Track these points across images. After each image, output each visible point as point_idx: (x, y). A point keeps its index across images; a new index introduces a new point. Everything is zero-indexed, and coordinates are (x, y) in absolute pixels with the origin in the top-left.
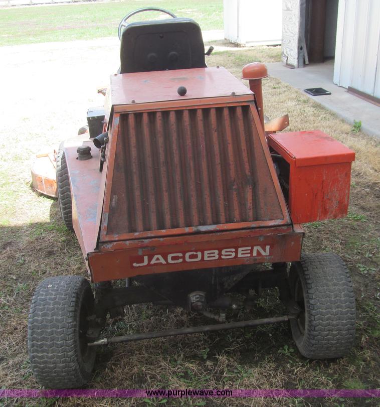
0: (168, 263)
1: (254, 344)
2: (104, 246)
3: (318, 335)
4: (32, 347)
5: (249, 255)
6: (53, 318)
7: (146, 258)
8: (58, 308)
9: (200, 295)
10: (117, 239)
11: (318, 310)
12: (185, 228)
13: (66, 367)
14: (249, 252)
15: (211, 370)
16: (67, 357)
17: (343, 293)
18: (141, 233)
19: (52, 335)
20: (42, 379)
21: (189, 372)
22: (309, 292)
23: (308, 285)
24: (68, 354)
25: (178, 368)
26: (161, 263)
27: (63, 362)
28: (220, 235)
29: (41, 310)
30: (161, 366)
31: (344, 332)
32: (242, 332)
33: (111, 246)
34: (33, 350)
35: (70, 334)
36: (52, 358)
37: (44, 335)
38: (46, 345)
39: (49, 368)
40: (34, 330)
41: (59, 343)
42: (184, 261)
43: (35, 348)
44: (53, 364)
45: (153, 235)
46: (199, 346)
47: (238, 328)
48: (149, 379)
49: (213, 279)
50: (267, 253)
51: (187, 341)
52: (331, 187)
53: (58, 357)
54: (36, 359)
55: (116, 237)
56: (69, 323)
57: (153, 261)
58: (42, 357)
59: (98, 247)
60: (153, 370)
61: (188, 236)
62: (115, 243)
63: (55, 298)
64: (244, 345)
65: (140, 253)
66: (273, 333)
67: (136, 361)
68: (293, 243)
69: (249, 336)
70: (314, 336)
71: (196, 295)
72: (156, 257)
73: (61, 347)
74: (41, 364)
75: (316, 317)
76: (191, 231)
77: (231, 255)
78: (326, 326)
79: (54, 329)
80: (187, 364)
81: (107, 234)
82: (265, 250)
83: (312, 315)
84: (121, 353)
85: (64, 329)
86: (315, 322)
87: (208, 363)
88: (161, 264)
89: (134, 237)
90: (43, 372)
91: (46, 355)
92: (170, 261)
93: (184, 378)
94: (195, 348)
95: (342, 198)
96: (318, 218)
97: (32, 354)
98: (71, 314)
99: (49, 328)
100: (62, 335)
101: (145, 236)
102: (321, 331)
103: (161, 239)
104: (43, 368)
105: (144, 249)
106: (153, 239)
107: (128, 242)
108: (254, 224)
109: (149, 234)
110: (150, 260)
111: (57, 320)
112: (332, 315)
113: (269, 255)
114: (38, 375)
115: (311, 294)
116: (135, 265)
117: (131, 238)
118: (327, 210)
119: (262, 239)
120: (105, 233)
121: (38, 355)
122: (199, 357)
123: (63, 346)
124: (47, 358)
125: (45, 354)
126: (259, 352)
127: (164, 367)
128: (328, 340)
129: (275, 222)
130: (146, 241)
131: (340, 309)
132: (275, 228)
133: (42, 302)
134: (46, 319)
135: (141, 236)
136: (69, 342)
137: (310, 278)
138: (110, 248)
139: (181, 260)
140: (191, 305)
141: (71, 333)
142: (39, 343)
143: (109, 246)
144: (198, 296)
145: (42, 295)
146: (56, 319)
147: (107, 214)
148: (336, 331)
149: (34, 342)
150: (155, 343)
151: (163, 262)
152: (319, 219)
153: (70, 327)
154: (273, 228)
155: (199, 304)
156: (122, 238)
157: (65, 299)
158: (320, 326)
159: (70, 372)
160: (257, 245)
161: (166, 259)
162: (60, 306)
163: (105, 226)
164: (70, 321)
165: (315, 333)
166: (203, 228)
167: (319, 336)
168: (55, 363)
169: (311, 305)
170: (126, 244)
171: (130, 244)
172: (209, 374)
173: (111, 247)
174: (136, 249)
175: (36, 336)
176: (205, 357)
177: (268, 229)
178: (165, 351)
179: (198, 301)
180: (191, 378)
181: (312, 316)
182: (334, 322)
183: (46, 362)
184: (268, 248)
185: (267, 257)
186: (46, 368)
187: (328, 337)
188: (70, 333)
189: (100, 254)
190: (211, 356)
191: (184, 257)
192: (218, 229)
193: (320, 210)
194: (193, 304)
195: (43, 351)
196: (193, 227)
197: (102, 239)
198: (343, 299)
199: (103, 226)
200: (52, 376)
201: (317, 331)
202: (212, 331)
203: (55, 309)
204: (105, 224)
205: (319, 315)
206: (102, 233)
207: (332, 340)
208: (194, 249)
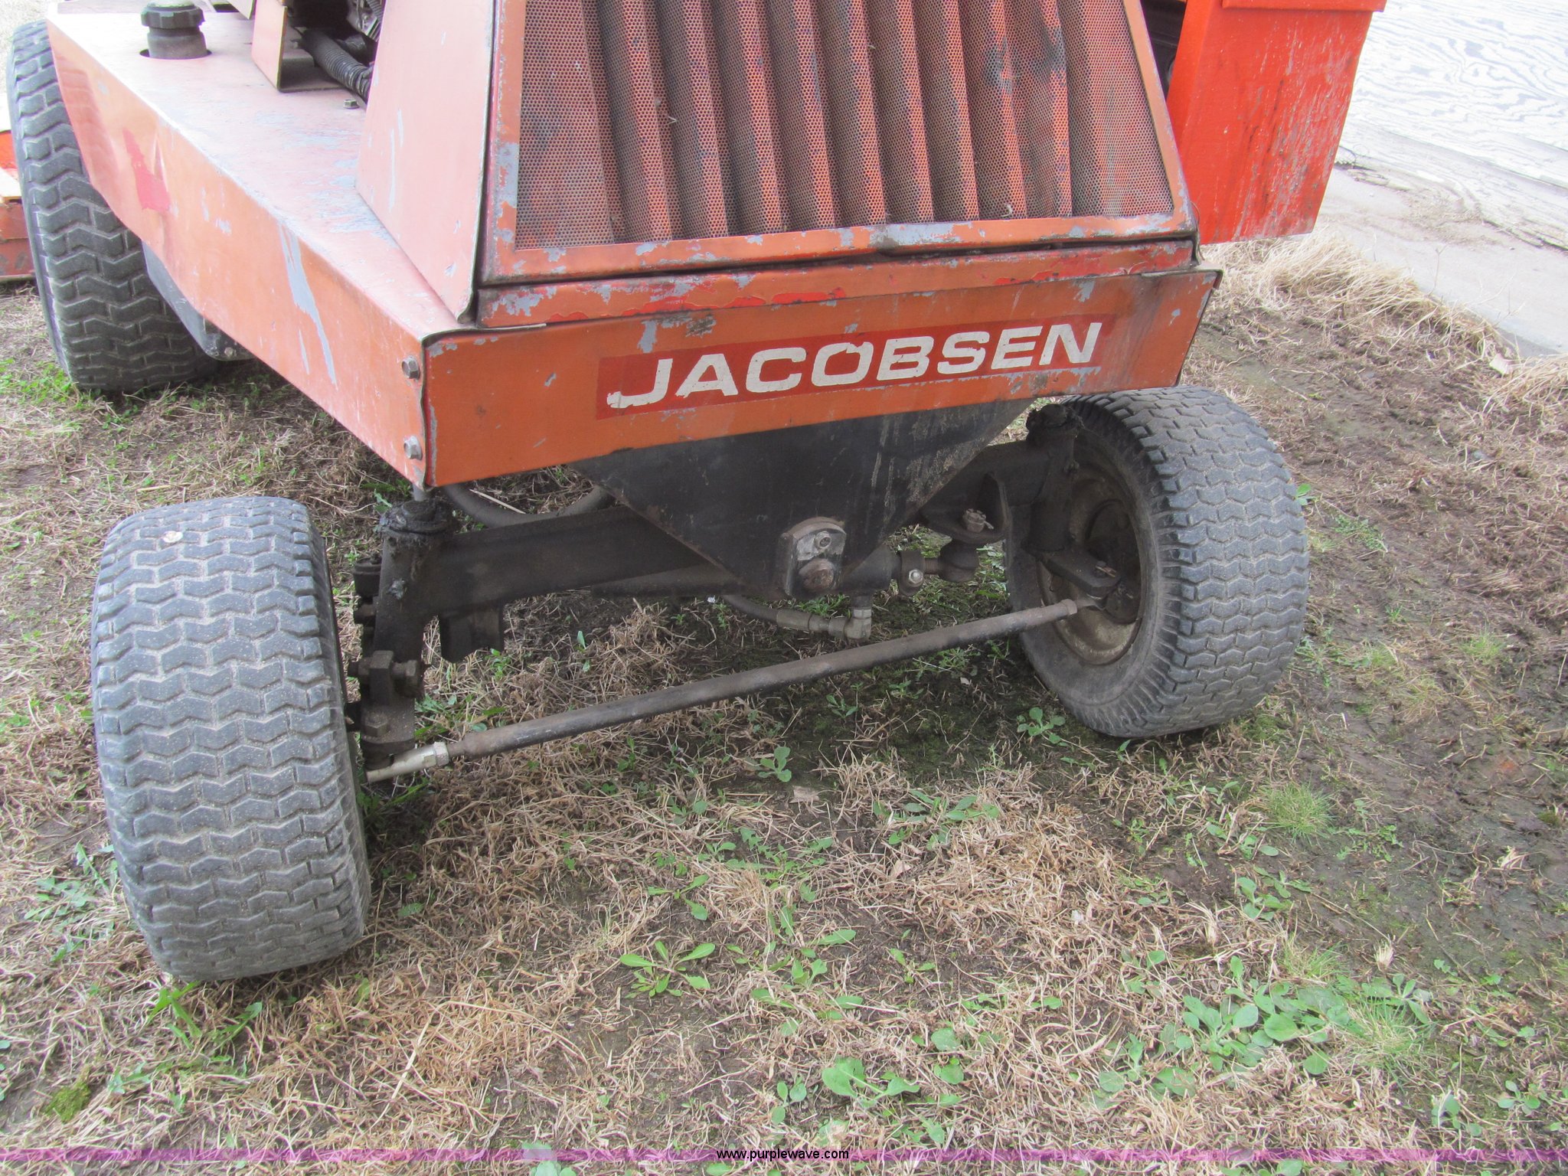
0: (744, 395)
1: (926, 715)
2: (504, 301)
3: (1201, 651)
4: (137, 812)
5: (1027, 361)
6: (228, 671)
7: (665, 367)
8: (242, 628)
9: (831, 531)
10: (561, 270)
11: (1207, 564)
12: (841, 230)
13: (310, 874)
14: (1030, 346)
15: (822, 817)
16: (313, 834)
17: (1274, 502)
18: (665, 244)
19: (233, 743)
20: (190, 945)
21: (746, 833)
22: (1172, 504)
23: (1165, 482)
24: (315, 821)
25: (703, 828)
26: (719, 392)
27: (297, 858)
28: (960, 268)
29: (161, 642)
30: (638, 828)
31: (1276, 632)
32: (869, 681)
33: (534, 303)
34: (143, 824)
35: (317, 733)
36: (241, 845)
37: (193, 751)
38: (209, 794)
39: (227, 894)
40: (140, 732)
41: (273, 775)
42: (806, 385)
43: (155, 812)
44: (247, 872)
45: (711, 258)
46: (742, 743)
47: (852, 670)
48: (614, 880)
49: (878, 463)
50: (1086, 356)
51: (695, 732)
52: (1298, 108)
53: (268, 839)
54: (163, 861)
55: (556, 260)
56: (302, 684)
57: (691, 385)
58: (193, 850)
59: (474, 308)
60: (609, 845)
61: (842, 270)
62: (552, 290)
63: (216, 587)
64: (896, 724)
65: (647, 344)
66: (974, 673)
67: (538, 821)
68: (1176, 313)
69: (900, 692)
70: (1188, 654)
71: (815, 533)
72: (706, 361)
73: (284, 792)
74: (188, 882)
75: (1199, 587)
76: (862, 245)
77: (969, 360)
78: (1229, 617)
79: (243, 718)
80: (730, 811)
81: (520, 240)
82: (1081, 341)
83: (1187, 581)
84: (463, 802)
85: (290, 712)
86: (1195, 605)
87: (800, 794)
88: (717, 396)
89: (631, 264)
90: (197, 916)
91: (215, 839)
92: (755, 383)
93: (738, 858)
94: (731, 750)
95: (1318, 154)
96: (1239, 229)
97: (139, 844)
98: (309, 646)
99: (215, 715)
100: (284, 740)
101: (678, 260)
102: (1212, 633)
103: (743, 279)
104: (202, 896)
105: (666, 325)
106: (711, 278)
107: (606, 288)
108: (1078, 229)
109: (698, 252)
110: (678, 377)
111: (251, 681)
112: (1246, 576)
113: (1093, 363)
114: (170, 933)
115: (1179, 509)
116: (616, 400)
117: (622, 266)
118: (1270, 197)
119: (1086, 292)
120: (509, 237)
121: (175, 841)
122: (761, 780)
123: (290, 788)
124: (220, 850)
125: (207, 833)
126: (955, 736)
127: (651, 832)
128: (1227, 664)
129: (1146, 223)
130: (684, 285)
131: (1268, 556)
132: (1139, 248)
133: (157, 608)
134: (192, 676)
135: (663, 261)
136: (316, 766)
137: (1166, 459)
138: (528, 314)
139: (794, 380)
140: (796, 573)
141: (325, 727)
142: (175, 789)
143: (524, 305)
144: (826, 535)
145: (148, 577)
146: (243, 672)
147: (515, 149)
148: (1255, 630)
149: (146, 787)
150: (584, 749)
151: (729, 388)
152: (1242, 234)
153: (314, 701)
154: (1133, 249)
155: (826, 565)
156: (584, 266)
157: (269, 586)
158: (1212, 619)
159: (326, 894)
160: (1062, 320)
161: (739, 376)
162: (253, 616)
163: (506, 208)
164: (311, 674)
165: (1192, 641)
166: (907, 235)
167: (1205, 654)
168: (256, 868)
169: (1183, 550)
170: (598, 297)
171: (614, 294)
172: (824, 831)
173: (533, 309)
174: (632, 319)
175: (150, 758)
176: (786, 776)
177: (1118, 250)
178: (632, 775)
179: (821, 556)
180: (762, 855)
181: (1187, 587)
182: (1254, 601)
183: (215, 870)
184: (1094, 330)
185: (1083, 372)
186: (217, 894)
187: (1229, 652)
188: (316, 726)
189: (480, 341)
190: (801, 772)
191: (806, 368)
192: (958, 240)
193: (1251, 196)
194: (804, 571)
195: (198, 824)
196: (870, 229)
197: (494, 269)
198: (1277, 521)
199: (499, 206)
200: (241, 928)
201: (1199, 636)
202: (768, 691)
203: (232, 631)
204: (506, 196)
205: (1211, 581)
206: (493, 238)
207: (1237, 664)
208: (852, 328)
